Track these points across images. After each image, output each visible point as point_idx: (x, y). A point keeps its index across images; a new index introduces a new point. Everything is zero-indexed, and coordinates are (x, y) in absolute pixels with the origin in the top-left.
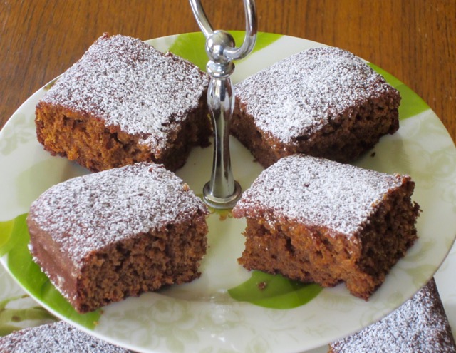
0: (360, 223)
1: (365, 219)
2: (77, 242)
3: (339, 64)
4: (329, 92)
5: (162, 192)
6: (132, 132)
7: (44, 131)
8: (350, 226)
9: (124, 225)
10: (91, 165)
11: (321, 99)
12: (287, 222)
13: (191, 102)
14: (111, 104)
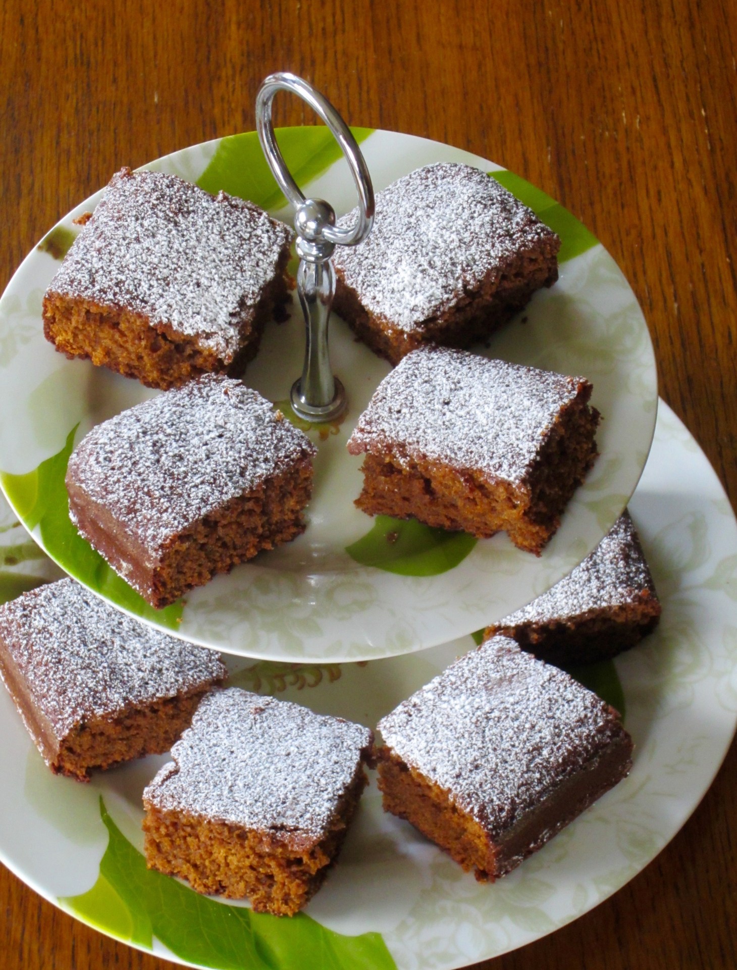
0: (527, 462)
1: (533, 456)
2: (149, 520)
3: (469, 198)
4: (460, 246)
5: (249, 428)
6: (189, 331)
7: (55, 328)
8: (514, 468)
9: (208, 488)
10: (127, 370)
11: (451, 259)
12: (426, 462)
13: (265, 273)
14: (154, 290)
